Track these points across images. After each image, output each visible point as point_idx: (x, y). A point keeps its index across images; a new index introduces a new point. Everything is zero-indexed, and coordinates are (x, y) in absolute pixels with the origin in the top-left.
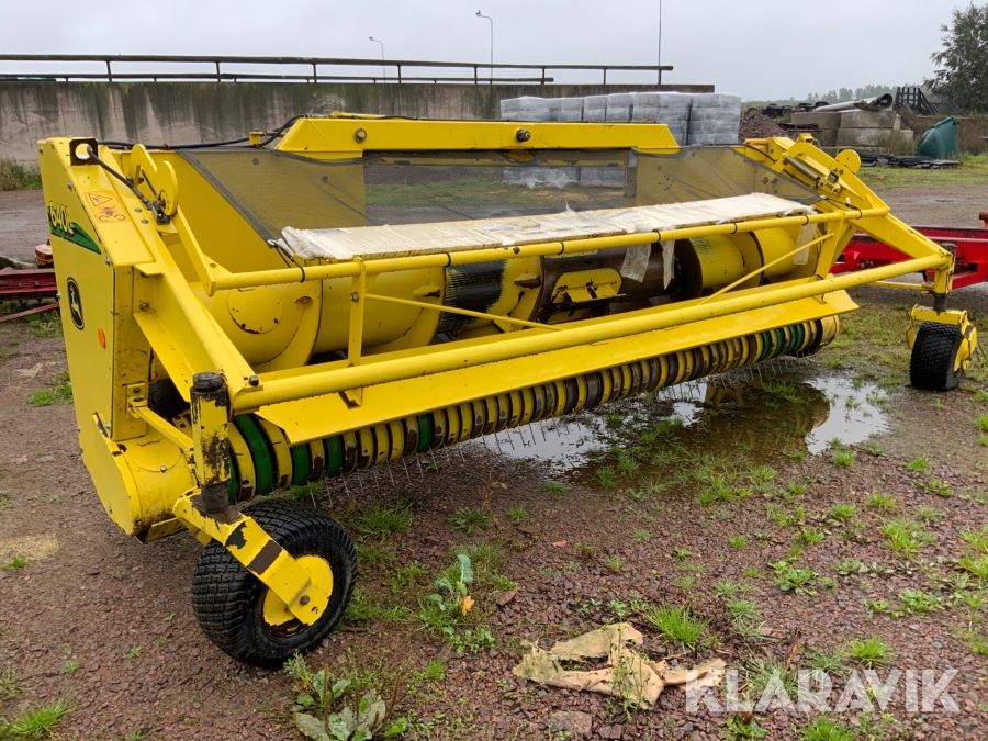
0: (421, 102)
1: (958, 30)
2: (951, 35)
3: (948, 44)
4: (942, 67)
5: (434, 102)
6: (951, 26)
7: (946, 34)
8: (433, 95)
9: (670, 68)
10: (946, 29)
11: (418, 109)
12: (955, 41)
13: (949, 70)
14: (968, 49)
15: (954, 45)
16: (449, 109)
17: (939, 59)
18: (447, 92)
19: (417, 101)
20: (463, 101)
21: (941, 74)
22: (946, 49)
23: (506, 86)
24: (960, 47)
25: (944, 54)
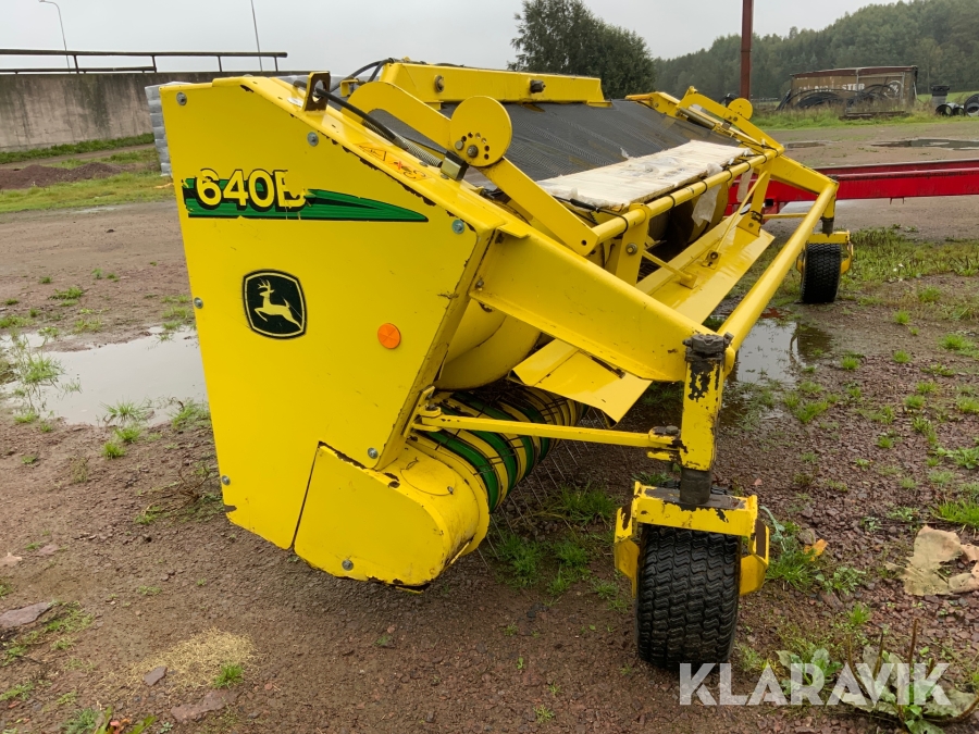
0: (14, 96)
1: (529, 18)
2: (523, 23)
3: (522, 31)
4: (521, 52)
5: (30, 94)
6: (523, 16)
7: (520, 22)
8: (28, 86)
9: (284, 55)
10: (518, 17)
11: (12, 104)
12: (529, 28)
13: (528, 54)
14: (540, 36)
15: (528, 32)
16: (50, 102)
17: (518, 44)
18: (45, 84)
19: (9, 94)
20: (66, 93)
21: (522, 58)
22: (520, 36)
23: (114, 75)
24: (533, 33)
25: (521, 40)
